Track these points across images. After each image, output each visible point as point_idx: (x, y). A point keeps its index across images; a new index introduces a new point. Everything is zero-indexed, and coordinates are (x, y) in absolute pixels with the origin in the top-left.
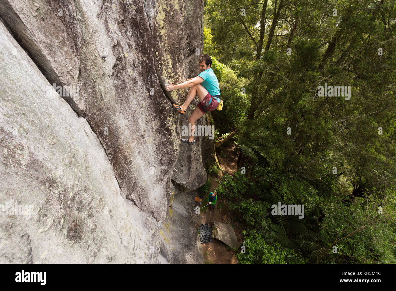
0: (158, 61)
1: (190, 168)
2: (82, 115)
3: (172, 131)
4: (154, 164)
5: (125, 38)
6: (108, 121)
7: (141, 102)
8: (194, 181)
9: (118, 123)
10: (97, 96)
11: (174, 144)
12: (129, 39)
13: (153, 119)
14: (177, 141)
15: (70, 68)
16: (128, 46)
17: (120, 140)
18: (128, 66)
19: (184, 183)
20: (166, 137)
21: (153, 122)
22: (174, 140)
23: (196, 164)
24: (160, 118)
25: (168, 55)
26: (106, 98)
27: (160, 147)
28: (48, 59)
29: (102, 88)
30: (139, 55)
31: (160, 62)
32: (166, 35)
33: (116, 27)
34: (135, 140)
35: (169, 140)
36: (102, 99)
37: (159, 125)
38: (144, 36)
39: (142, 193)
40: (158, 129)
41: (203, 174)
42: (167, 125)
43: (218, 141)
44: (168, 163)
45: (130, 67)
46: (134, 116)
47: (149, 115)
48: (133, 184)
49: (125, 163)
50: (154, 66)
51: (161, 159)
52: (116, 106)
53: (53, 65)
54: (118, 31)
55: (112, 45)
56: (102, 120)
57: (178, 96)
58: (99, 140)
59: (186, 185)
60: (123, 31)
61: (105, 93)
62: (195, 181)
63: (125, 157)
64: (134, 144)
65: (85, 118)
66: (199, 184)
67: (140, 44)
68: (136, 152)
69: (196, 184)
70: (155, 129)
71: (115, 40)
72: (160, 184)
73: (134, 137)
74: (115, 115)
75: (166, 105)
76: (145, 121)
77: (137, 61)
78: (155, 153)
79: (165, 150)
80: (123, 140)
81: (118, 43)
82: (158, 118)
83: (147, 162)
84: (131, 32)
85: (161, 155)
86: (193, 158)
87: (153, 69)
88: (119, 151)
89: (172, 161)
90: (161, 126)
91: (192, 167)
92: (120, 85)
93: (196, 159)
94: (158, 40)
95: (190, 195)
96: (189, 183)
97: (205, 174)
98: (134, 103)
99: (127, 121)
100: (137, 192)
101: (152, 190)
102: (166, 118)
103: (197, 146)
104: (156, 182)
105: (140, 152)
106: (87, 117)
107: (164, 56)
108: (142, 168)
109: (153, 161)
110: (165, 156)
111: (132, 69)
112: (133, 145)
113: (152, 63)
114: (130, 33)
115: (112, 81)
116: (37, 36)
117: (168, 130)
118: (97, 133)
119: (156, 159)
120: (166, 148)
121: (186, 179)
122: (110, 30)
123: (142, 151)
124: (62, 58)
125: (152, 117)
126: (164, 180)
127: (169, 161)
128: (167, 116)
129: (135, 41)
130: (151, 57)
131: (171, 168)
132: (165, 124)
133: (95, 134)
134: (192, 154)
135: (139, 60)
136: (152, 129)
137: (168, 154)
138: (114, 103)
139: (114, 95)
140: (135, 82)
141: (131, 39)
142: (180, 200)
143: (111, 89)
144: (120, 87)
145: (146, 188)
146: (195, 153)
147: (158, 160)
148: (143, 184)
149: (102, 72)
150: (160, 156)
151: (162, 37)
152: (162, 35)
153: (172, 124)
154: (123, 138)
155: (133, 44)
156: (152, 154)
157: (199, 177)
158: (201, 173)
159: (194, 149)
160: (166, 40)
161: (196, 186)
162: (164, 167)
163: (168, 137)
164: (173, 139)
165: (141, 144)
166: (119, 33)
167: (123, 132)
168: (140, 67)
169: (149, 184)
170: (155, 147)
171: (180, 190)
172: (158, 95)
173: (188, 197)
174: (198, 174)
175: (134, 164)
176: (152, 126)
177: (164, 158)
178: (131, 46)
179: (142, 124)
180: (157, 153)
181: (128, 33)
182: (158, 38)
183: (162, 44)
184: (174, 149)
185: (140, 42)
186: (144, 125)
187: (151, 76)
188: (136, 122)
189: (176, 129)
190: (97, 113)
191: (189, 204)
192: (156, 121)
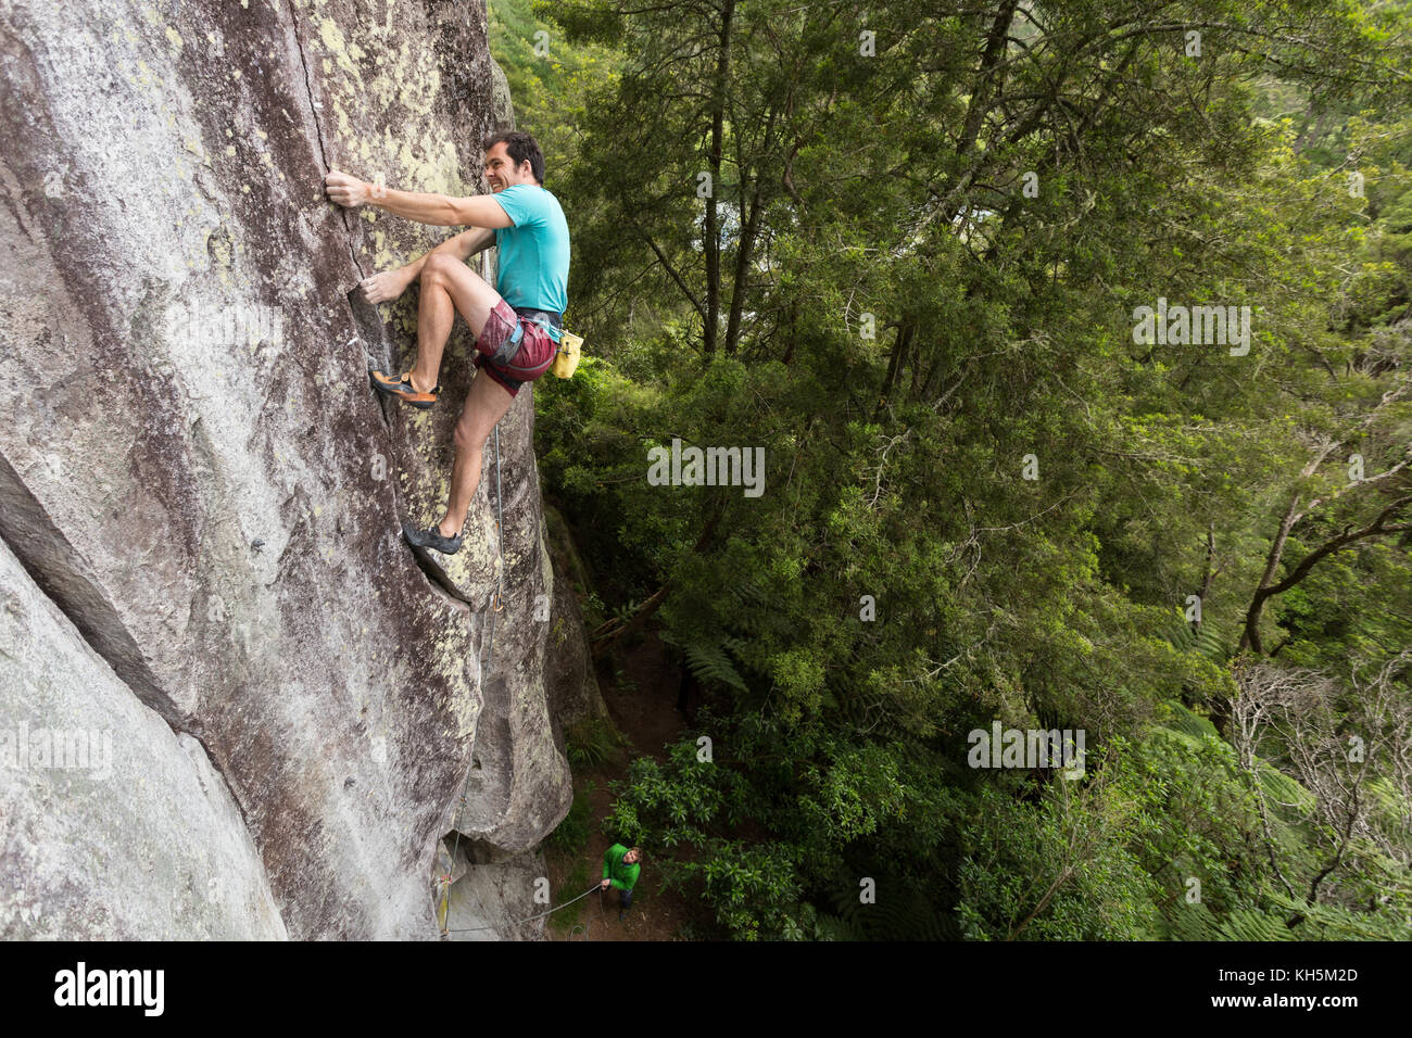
0: (406, 495)
1: (507, 768)
2: (186, 727)
3: (451, 682)
4: (393, 809)
5: (315, 470)
6: (258, 717)
7: (355, 626)
8: (526, 816)
9: (287, 712)
10: (232, 654)
11: (460, 718)
12: (327, 468)
13: (391, 665)
14: (470, 706)
15: (168, 612)
16: (322, 488)
17: (289, 765)
18: (322, 538)
19: (489, 829)
20: (431, 704)
21: (391, 671)
22: (458, 708)
23: (530, 751)
24: (414, 654)
25: (437, 470)
26: (255, 652)
27: (414, 745)
28: (117, 609)
29: (246, 628)
30: (354, 498)
31: (412, 497)
32: (430, 423)
33: (292, 451)
34: (335, 749)
35: (443, 713)
36: (243, 658)
37: (409, 674)
38: (368, 445)
39: (354, 925)
40: (407, 688)
41: (558, 779)
42: (437, 669)
43: (603, 637)
44: (439, 790)
45: (326, 538)
46: (333, 675)
47: (379, 656)
48: (322, 900)
49: (299, 835)
50: (395, 511)
51: (417, 784)
52: (282, 662)
53: (129, 620)
54: (299, 459)
55: (281, 503)
56: (240, 722)
57: (467, 572)
58: (230, 787)
59: (498, 837)
60: (311, 454)
61: (255, 637)
62: (530, 815)
63: (302, 815)
64: (331, 763)
65: (191, 733)
66: (546, 823)
67: (356, 470)
68: (337, 786)
69: (536, 824)
70: (397, 691)
71: (289, 486)
72: (410, 870)
73: (332, 739)
74: (277, 692)
75: (432, 607)
76: (365, 679)
77: (347, 516)
78: (399, 769)
79: (428, 748)
80: (298, 762)
81: (298, 490)
82: (406, 656)
83: (371, 810)
84: (332, 449)
85: (416, 768)
86: (516, 729)
87: (394, 520)
88: (283, 801)
89: (452, 776)
90: (417, 677)
91: (516, 763)
92: (297, 600)
93: (531, 730)
94: (408, 442)
95: (510, 871)
96: (509, 825)
97: (564, 780)
98: (333, 636)
99: (312, 696)
100: (337, 927)
101: (384, 902)
102: (434, 646)
103: (529, 680)
104: (398, 869)
105: (349, 783)
106: (199, 730)
107: (424, 476)
108: (355, 834)
109: (390, 797)
110: (428, 768)
111: (332, 542)
112: (328, 767)
113: (390, 506)
114: (329, 452)
115: (274, 597)
116: (97, 562)
117: (439, 682)
118: (225, 766)
119: (398, 789)
120: (432, 741)
121: (495, 813)
122: (278, 467)
123: (355, 776)
124: (151, 592)
125: (390, 659)
126: (426, 852)
127: (445, 782)
128: (436, 638)
129: (343, 466)
130: (388, 491)
131: (448, 802)
132: (430, 666)
133: (218, 775)
134: (514, 716)
135: (353, 511)
136: (390, 694)
137: (440, 758)
138: (276, 657)
139: (277, 636)
140: (339, 573)
141: (333, 465)
142: (473, 901)
143: (271, 620)
144: (296, 606)
145: (367, 902)
146: (526, 710)
147: (406, 790)
148: (357, 892)
149: (249, 583)
150: (413, 775)
151: (418, 430)
152: (419, 427)
153: (452, 660)
154: (296, 756)
155: (337, 476)
156: (386, 777)
157: (545, 794)
158: (549, 778)
159: (521, 696)
160: (429, 435)
161: (533, 833)
162: (424, 810)
163: (439, 705)
164: (455, 705)
165: (354, 754)
166: (300, 463)
167: (298, 736)
168: (356, 529)
169: (376, 883)
170: (396, 749)
171: (472, 861)
172: (407, 586)
173: (504, 882)
174: (542, 783)
175: (328, 830)
176: (388, 685)
177: (427, 775)
178: (332, 482)
179: (356, 690)
180: (405, 767)
181: (325, 453)
182: (408, 436)
183: (419, 449)
184: (460, 735)
185: (356, 462)
186: (364, 689)
187: (386, 542)
188: (339, 691)
189: (464, 671)
190: (228, 706)
191: (510, 908)
192: (401, 667)
